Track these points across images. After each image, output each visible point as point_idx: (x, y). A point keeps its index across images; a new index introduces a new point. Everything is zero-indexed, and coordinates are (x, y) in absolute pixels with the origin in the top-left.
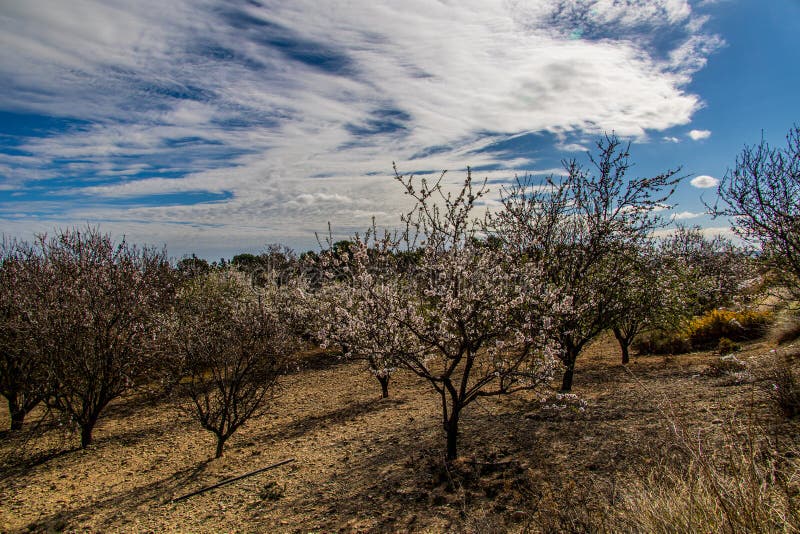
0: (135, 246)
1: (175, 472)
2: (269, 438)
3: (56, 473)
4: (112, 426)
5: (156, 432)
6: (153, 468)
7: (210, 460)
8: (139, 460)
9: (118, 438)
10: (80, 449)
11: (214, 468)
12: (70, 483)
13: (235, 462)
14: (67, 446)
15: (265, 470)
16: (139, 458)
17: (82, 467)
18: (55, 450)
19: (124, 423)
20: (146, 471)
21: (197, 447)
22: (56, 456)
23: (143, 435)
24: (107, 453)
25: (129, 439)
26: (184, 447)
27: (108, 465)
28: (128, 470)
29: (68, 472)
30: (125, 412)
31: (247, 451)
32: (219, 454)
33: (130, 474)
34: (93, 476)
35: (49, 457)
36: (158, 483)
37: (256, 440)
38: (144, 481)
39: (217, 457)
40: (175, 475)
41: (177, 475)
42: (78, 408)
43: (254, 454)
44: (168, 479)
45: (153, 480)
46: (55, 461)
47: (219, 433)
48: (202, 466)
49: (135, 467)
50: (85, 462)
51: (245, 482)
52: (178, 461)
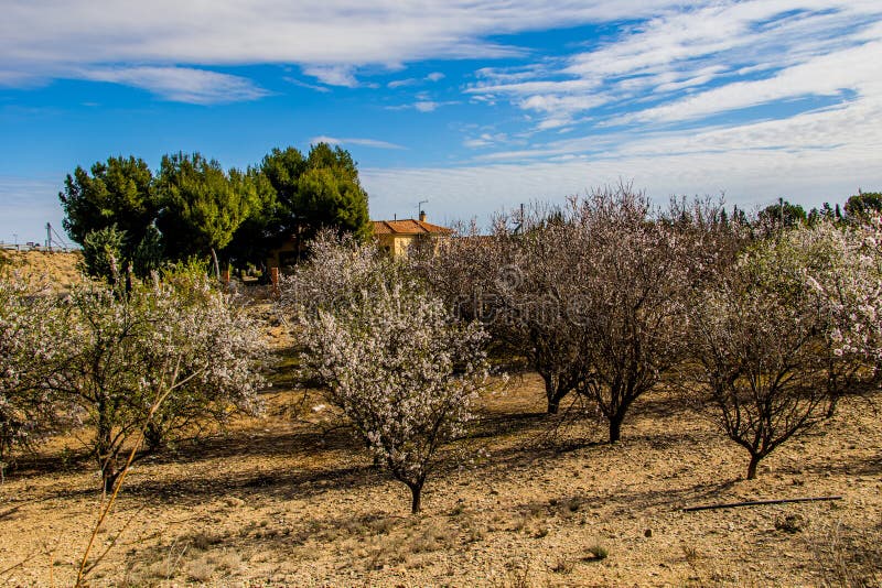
0: (684, 198)
1: (696, 484)
2: (824, 470)
3: (582, 462)
4: (646, 425)
5: (691, 439)
6: (675, 476)
7: (738, 480)
8: (663, 465)
9: (648, 439)
10: (608, 443)
11: (742, 490)
12: (591, 474)
13: (768, 487)
14: (595, 439)
15: (797, 501)
16: (663, 463)
17: (605, 461)
18: (584, 441)
19: (660, 424)
20: (667, 478)
21: (731, 464)
22: (584, 446)
23: (675, 440)
24: (633, 453)
25: (658, 443)
26: (716, 462)
27: (631, 464)
28: (649, 473)
29: (592, 463)
30: (662, 411)
31: (788, 479)
32: (751, 476)
33: (650, 477)
34: (614, 471)
35: (579, 446)
36: (675, 491)
37: (807, 468)
38: (661, 486)
39: (749, 478)
40: (695, 487)
41: (696, 488)
42: (607, 398)
43: (795, 483)
44: (685, 490)
45: (671, 488)
46: (582, 450)
47: (752, 451)
48: (728, 484)
49: (658, 472)
50: (610, 456)
51: (767, 510)
52: (704, 474)
